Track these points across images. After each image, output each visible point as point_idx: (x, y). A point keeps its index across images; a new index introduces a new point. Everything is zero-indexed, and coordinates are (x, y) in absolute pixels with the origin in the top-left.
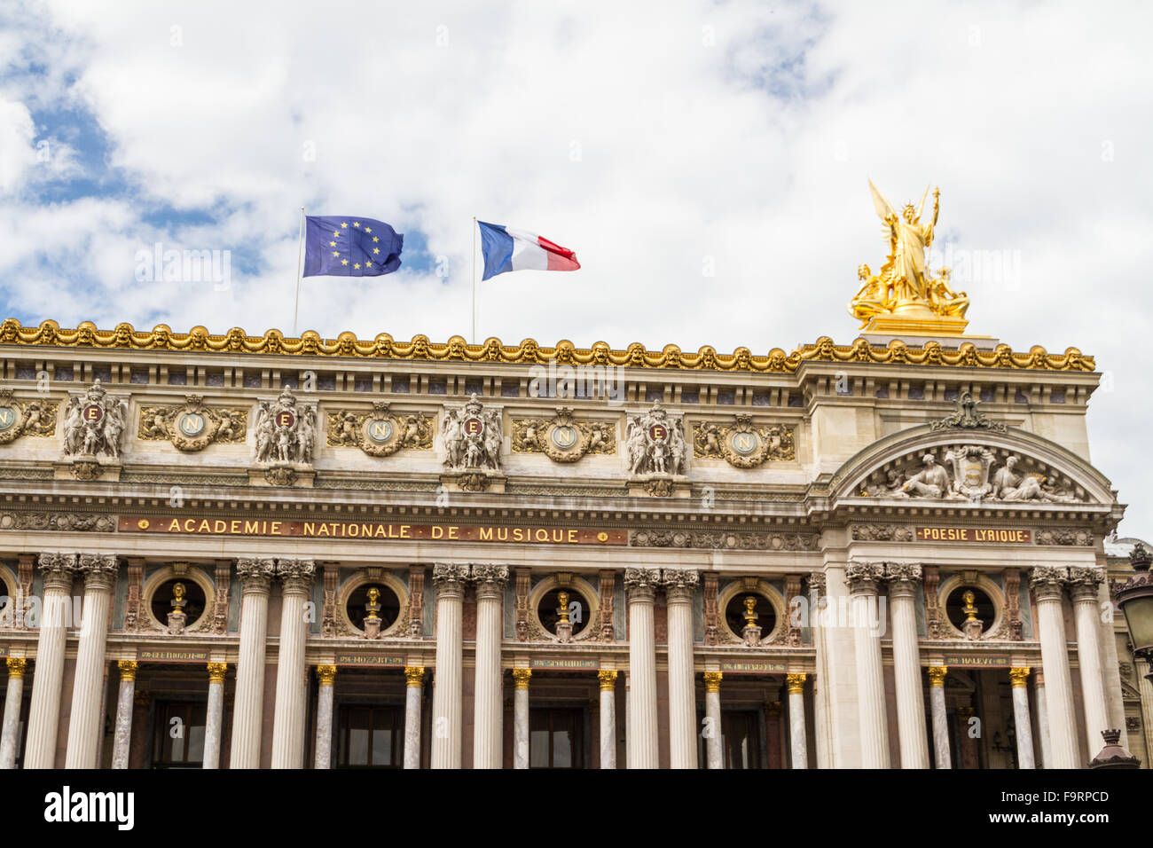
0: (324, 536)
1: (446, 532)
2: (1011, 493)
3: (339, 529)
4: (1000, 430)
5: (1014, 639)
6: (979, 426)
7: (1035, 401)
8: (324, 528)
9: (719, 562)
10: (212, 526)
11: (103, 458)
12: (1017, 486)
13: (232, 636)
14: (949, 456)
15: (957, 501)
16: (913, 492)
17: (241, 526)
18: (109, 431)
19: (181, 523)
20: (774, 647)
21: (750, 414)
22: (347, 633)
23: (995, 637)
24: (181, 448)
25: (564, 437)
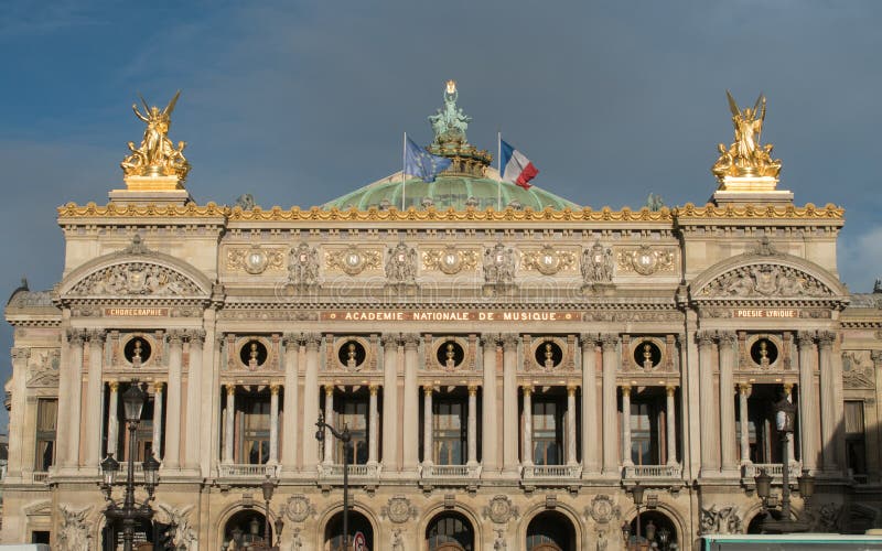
0: (424, 319)
1: (487, 316)
2: (787, 290)
3: (432, 316)
4: (784, 256)
5: (785, 368)
6: (771, 254)
7: (809, 234)
8: (424, 316)
9: (630, 329)
10: (367, 316)
11: (309, 281)
12: (791, 287)
13: (380, 371)
14: (755, 271)
15: (756, 296)
16: (734, 292)
17: (382, 316)
18: (312, 267)
19: (352, 315)
20: (659, 373)
21: (649, 244)
22: (437, 368)
23: (776, 367)
24: (349, 273)
25: (548, 260)
